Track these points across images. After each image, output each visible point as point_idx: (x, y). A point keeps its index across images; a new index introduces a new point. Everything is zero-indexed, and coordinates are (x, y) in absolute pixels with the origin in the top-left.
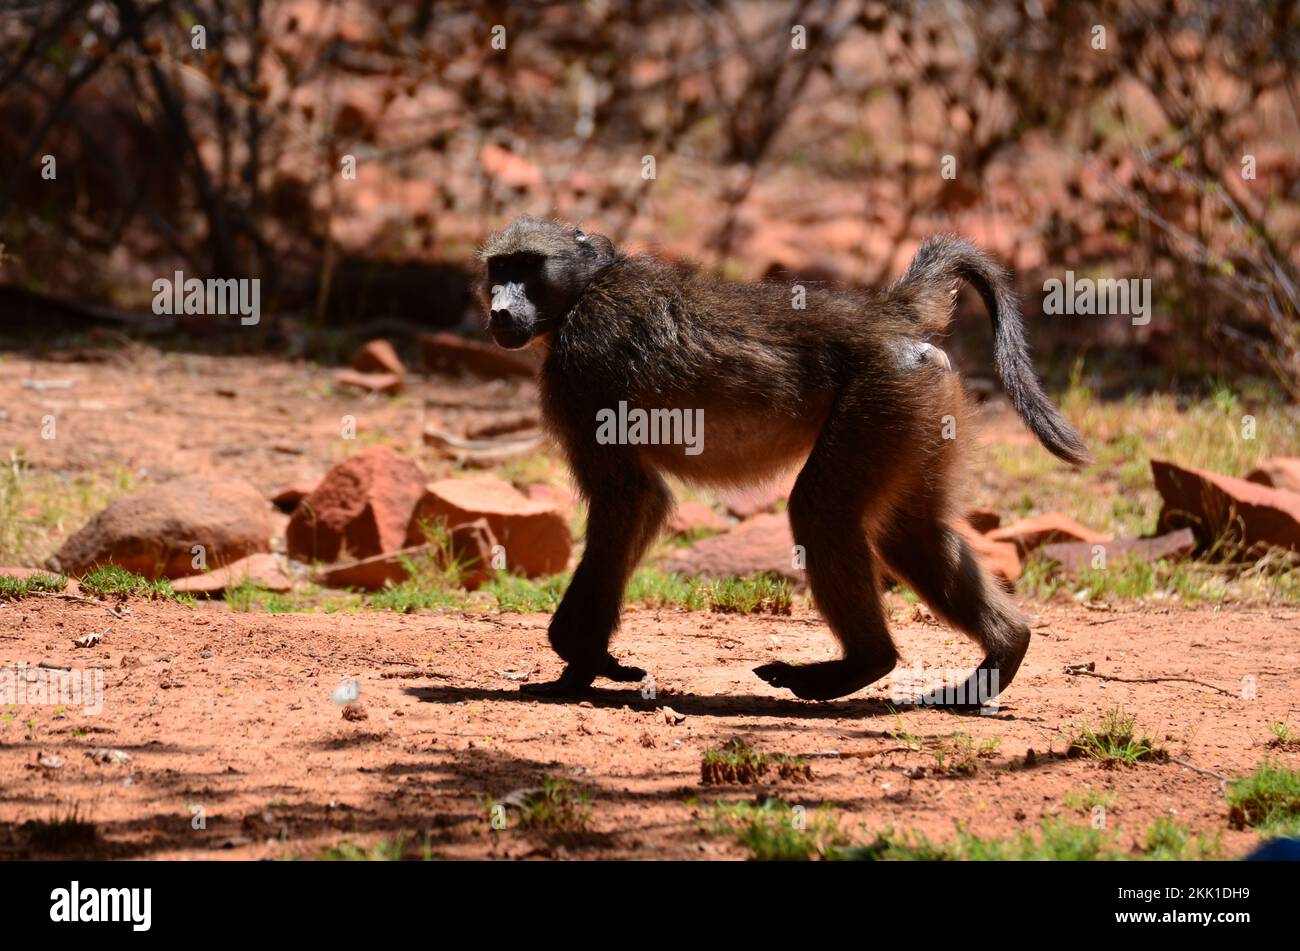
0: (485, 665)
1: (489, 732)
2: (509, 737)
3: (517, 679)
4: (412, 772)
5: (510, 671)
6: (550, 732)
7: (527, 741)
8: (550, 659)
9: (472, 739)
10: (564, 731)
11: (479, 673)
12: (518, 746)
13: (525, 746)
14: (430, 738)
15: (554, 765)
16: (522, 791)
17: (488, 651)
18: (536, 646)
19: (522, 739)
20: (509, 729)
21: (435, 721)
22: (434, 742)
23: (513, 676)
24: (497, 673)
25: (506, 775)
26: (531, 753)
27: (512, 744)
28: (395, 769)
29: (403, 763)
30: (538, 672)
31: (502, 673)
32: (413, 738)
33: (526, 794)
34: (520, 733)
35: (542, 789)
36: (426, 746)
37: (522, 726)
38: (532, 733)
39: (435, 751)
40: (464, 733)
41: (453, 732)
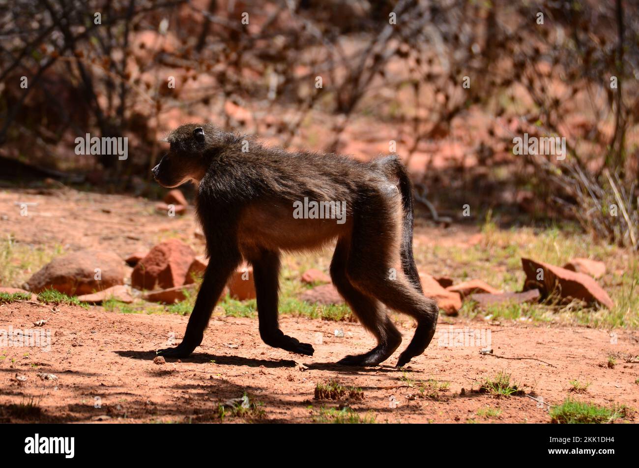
0: (219, 341)
1: (220, 372)
2: (228, 375)
3: (233, 348)
4: (184, 389)
5: (230, 344)
6: (247, 373)
7: (236, 376)
8: (248, 339)
9: (212, 374)
10: (253, 372)
11: (216, 344)
12: (232, 378)
13: (235, 378)
14: (193, 373)
15: (249, 387)
16: (234, 399)
17: (220, 334)
18: (242, 333)
19: (234, 375)
20: (229, 370)
21: (195, 366)
22: (195, 375)
23: (231, 346)
24: (224, 345)
25: (226, 392)
26: (238, 382)
27: (230, 377)
28: (177, 387)
29: (180, 385)
30: (243, 345)
31: (226, 345)
32: (184, 373)
33: (235, 401)
34: (233, 373)
36: (191, 376)
37: (234, 369)
38: (239, 373)
39: (195, 379)
40: (208, 372)
41: (203, 371)
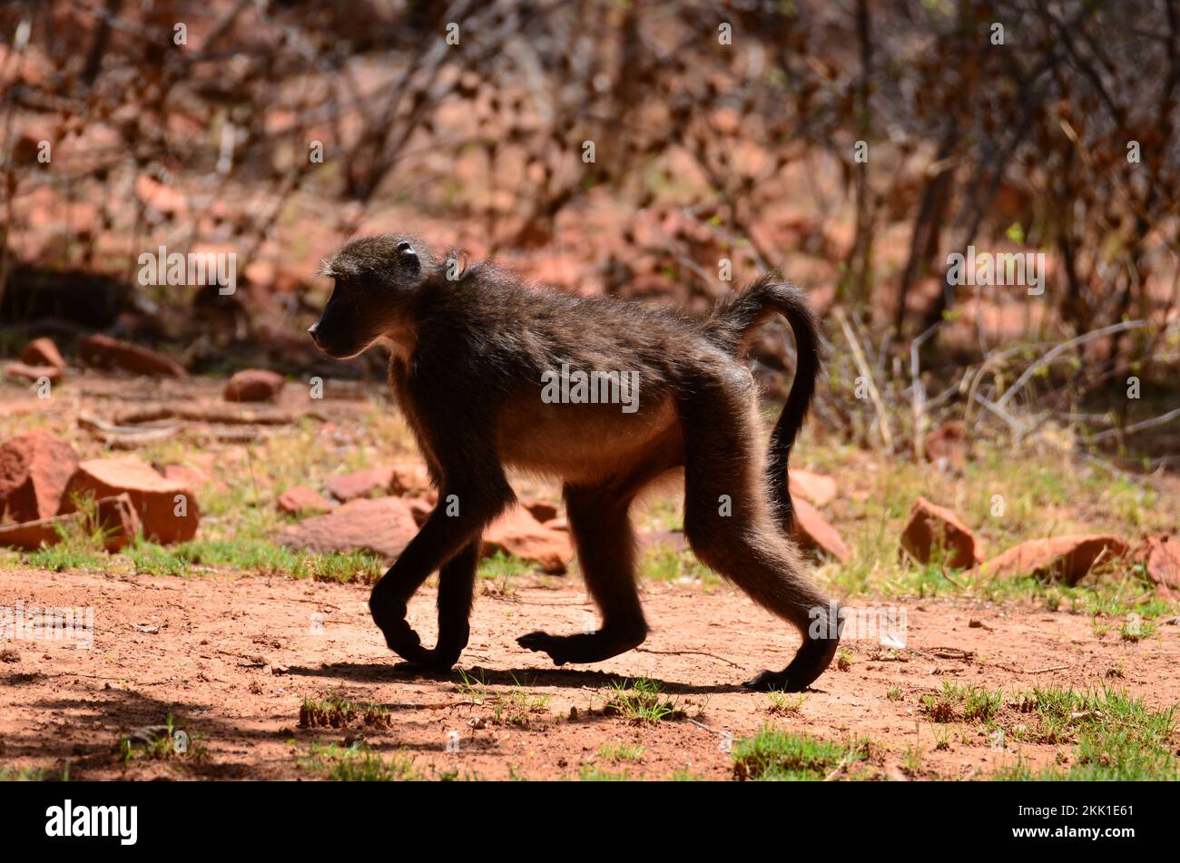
0: (122, 619)
1: (123, 676)
2: (139, 681)
3: (149, 632)
4: (56, 708)
5: (143, 625)
6: (174, 678)
7: (155, 684)
8: (177, 616)
9: (109, 681)
10: (186, 678)
11: (116, 626)
12: (147, 688)
13: (152, 689)
14: (72, 679)
15: (177, 705)
16: (149, 727)
17: (125, 607)
18: (165, 604)
19: (150, 682)
20: (140, 674)
21: (77, 665)
22: (76, 682)
23: (146, 629)
24: (131, 626)
25: (135, 713)
26: (160, 695)
27: (142, 687)
28: (43, 704)
29: (49, 700)
30: (166, 626)
31: (136, 626)
32: (58, 679)
33: (152, 730)
34: (149, 678)
35: (165, 727)
36: (69, 685)
37: (151, 671)
38: (159, 678)
39: (76, 690)
40: (102, 676)
41: (93, 675)
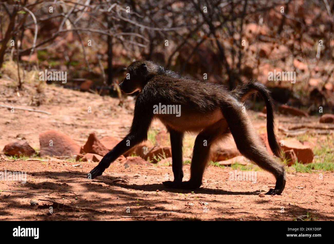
0: (293, 185)
1: (294, 201)
2: (298, 203)
3: (301, 189)
4: (275, 210)
5: (299, 187)
6: (308, 202)
7: (303, 204)
8: (308, 184)
9: (290, 203)
10: (312, 202)
11: (291, 187)
12: (300, 205)
13: (302, 205)
14: (279, 202)
15: (309, 209)
16: (301, 216)
17: (294, 182)
18: (305, 181)
19: (301, 203)
20: (298, 201)
21: (281, 198)
22: (280, 203)
23: (300, 188)
24: (295, 187)
25: (298, 212)
26: (304, 206)
27: (299, 204)
28: (271, 209)
29: (273, 208)
30: (305, 187)
31: (297, 187)
32: (275, 202)
33: (302, 217)
34: (301, 202)
35: (306, 216)
36: (278, 204)
37: (301, 200)
38: (304, 202)
39: (281, 205)
40: (288, 201)
41: (285, 201)
